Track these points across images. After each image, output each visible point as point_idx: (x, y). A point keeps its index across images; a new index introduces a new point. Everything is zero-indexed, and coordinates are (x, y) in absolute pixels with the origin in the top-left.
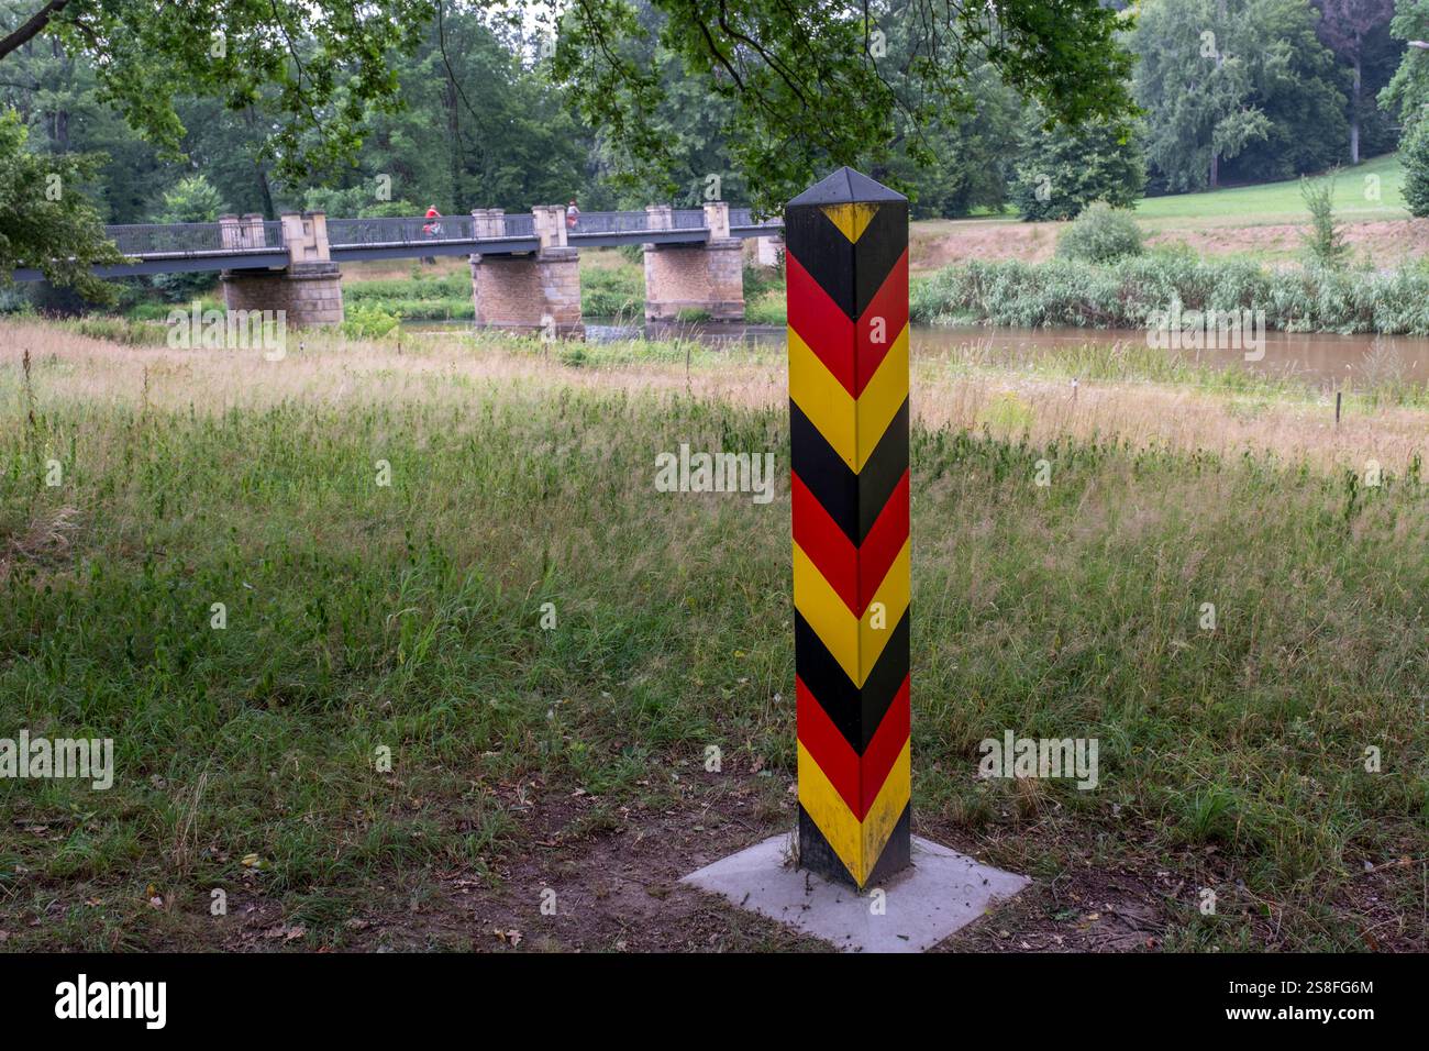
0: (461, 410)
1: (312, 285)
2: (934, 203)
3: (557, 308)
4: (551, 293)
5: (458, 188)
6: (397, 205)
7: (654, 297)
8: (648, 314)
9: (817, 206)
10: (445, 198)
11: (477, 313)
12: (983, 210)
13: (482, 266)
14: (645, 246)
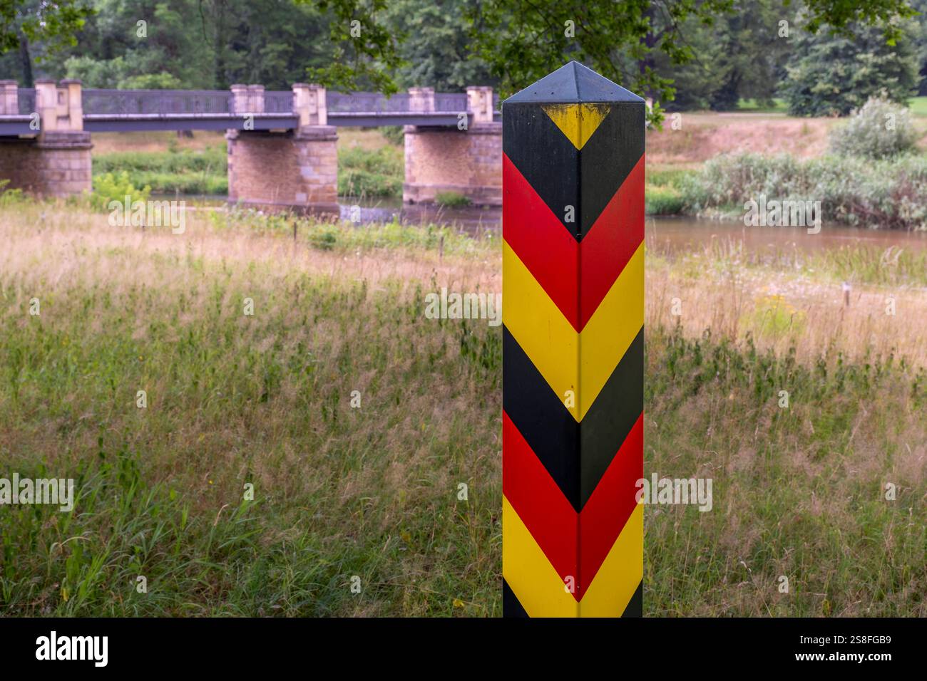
0: (188, 296)
1: (61, 154)
2: (703, 95)
3: (312, 187)
4: (308, 172)
5: (221, 63)
6: (158, 77)
7: (413, 179)
8: (406, 197)
9: (538, 105)
10: (208, 73)
11: (230, 190)
12: (752, 103)
13: (239, 143)
14: (406, 128)
